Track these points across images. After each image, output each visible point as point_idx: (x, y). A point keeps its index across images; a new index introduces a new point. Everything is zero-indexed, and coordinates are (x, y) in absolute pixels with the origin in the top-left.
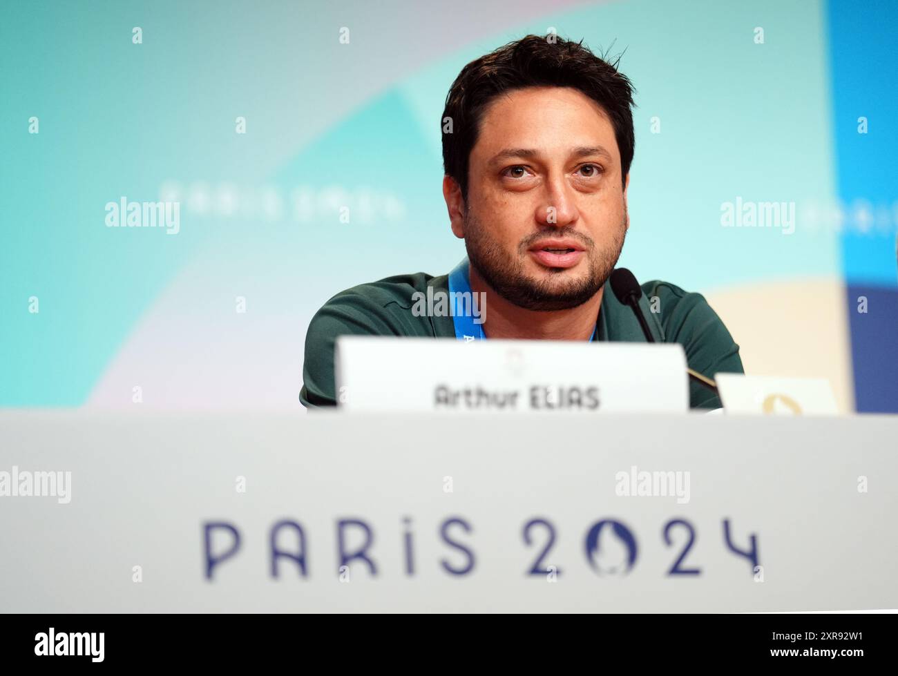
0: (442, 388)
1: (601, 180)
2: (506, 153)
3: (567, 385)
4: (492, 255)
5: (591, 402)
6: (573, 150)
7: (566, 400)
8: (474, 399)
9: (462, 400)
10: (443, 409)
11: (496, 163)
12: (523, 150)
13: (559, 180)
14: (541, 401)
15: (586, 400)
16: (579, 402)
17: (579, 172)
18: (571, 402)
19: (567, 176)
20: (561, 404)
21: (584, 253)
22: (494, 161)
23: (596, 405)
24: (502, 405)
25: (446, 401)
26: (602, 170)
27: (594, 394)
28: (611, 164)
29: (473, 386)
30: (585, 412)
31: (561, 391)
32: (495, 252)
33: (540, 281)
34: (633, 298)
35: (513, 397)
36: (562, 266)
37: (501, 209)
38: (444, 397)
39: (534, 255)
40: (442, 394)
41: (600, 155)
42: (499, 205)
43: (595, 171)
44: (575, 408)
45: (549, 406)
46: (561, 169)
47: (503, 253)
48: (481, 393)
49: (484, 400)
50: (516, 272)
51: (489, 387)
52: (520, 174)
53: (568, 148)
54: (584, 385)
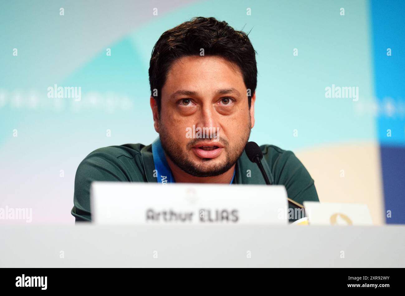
0: (150, 211)
1: (233, 106)
2: (179, 92)
3: (221, 209)
4: (173, 147)
5: (234, 218)
6: (217, 91)
7: (220, 217)
8: (168, 217)
9: (161, 217)
10: (151, 222)
11: (174, 97)
12: (188, 92)
13: (209, 108)
14: (206, 218)
15: (231, 217)
16: (227, 218)
17: (221, 102)
18: (223, 218)
19: (214, 105)
20: (217, 219)
21: (223, 149)
22: (173, 96)
23: (237, 219)
24: (184, 220)
25: (153, 218)
26: (234, 100)
27: (235, 214)
28: (240, 97)
29: (167, 209)
30: (230, 223)
31: (217, 212)
32: (174, 146)
33: (197, 165)
34: (258, 158)
35: (190, 216)
36: (210, 158)
37: (178, 124)
38: (151, 216)
39: (195, 151)
40: (150, 214)
41: (233, 93)
42: (177, 122)
43: (230, 101)
44: (225, 221)
45: (210, 220)
46: (211, 101)
47: (179, 148)
48: (172, 214)
49: (174, 217)
50: (185, 158)
51: (177, 210)
52: (187, 103)
53: (214, 90)
54: (230, 209)
